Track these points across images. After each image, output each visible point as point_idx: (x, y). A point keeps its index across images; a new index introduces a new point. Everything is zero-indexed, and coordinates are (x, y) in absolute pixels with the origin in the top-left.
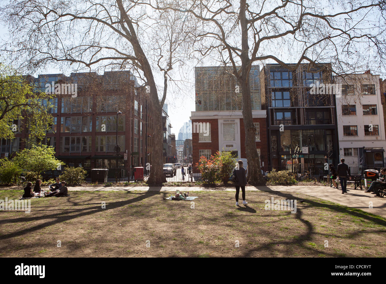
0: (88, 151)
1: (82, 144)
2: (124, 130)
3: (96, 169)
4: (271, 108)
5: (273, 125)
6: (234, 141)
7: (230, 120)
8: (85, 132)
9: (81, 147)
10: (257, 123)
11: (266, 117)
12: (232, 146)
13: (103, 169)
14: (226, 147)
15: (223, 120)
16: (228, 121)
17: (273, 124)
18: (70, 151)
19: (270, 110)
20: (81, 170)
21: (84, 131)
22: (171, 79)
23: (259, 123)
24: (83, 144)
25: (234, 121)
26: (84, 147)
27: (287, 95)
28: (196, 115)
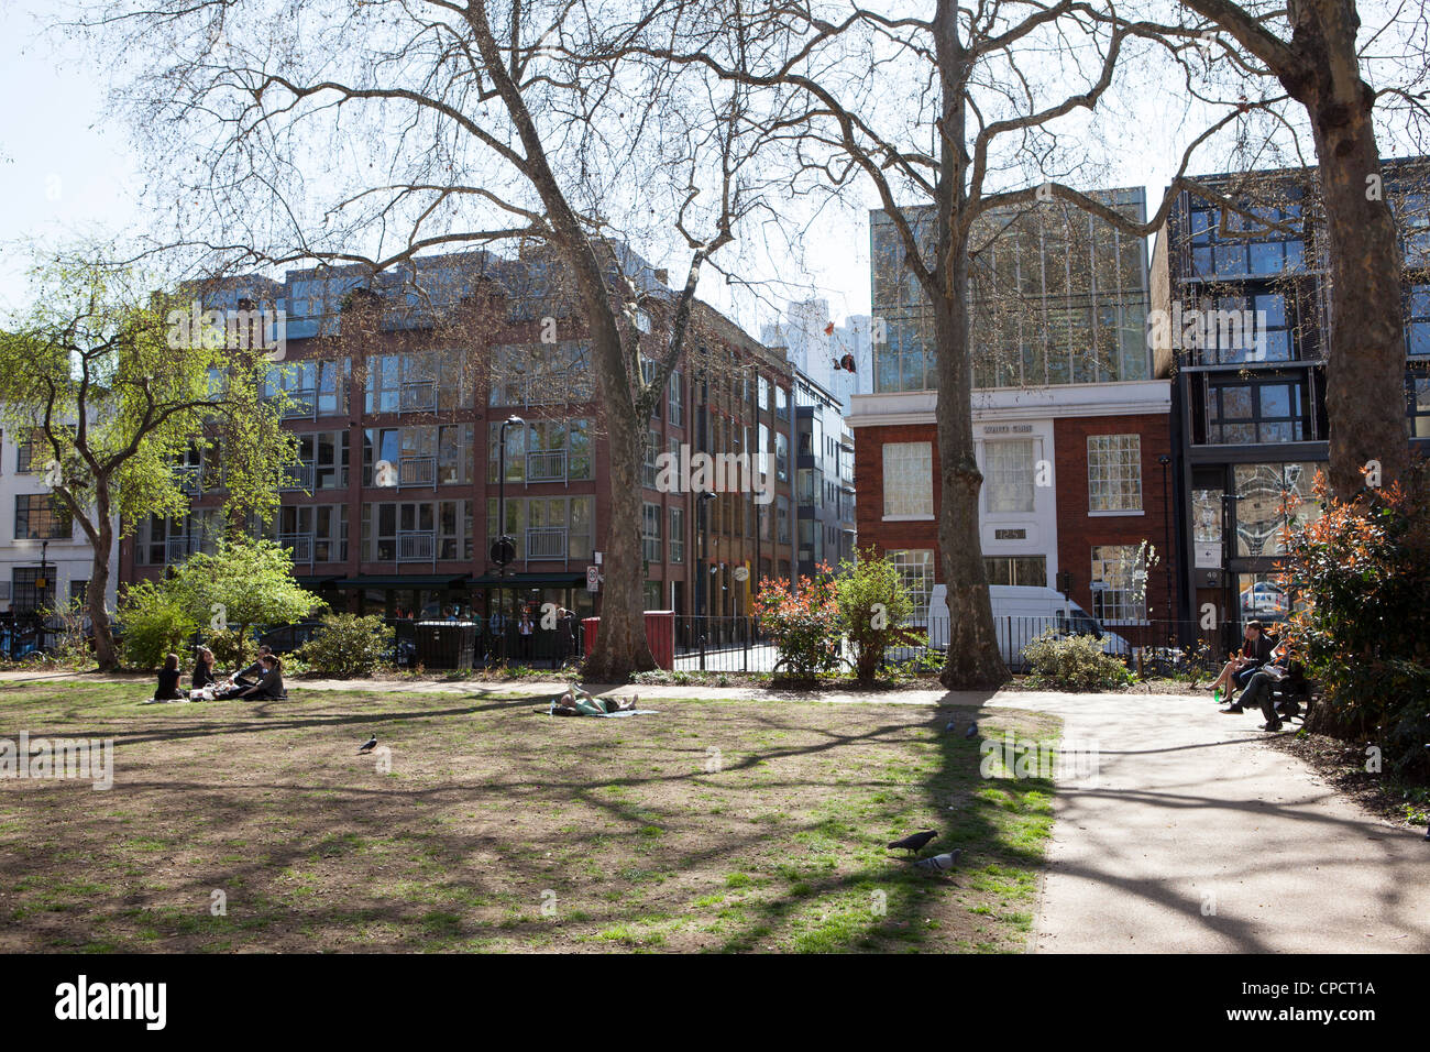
0: (460, 555)
1: (437, 533)
2: (592, 475)
3: (431, 623)
4: (1193, 369)
5: (1203, 442)
6: (1027, 516)
7: (1011, 425)
8: (448, 486)
9: (437, 541)
10: (1128, 437)
11: (1167, 409)
12: (1021, 534)
13: (453, 624)
14: (997, 537)
15: (983, 425)
16: (1004, 430)
17: (1200, 436)
18: (399, 558)
19: (1189, 380)
20: (376, 625)
21: (447, 481)
22: (732, 279)
23: (1138, 436)
24: (442, 529)
25: (1029, 429)
26: (447, 543)
27: (1271, 309)
28: (869, 409)
